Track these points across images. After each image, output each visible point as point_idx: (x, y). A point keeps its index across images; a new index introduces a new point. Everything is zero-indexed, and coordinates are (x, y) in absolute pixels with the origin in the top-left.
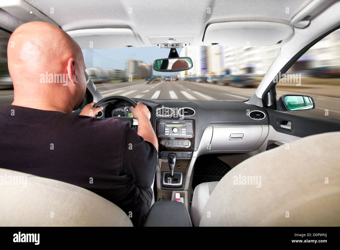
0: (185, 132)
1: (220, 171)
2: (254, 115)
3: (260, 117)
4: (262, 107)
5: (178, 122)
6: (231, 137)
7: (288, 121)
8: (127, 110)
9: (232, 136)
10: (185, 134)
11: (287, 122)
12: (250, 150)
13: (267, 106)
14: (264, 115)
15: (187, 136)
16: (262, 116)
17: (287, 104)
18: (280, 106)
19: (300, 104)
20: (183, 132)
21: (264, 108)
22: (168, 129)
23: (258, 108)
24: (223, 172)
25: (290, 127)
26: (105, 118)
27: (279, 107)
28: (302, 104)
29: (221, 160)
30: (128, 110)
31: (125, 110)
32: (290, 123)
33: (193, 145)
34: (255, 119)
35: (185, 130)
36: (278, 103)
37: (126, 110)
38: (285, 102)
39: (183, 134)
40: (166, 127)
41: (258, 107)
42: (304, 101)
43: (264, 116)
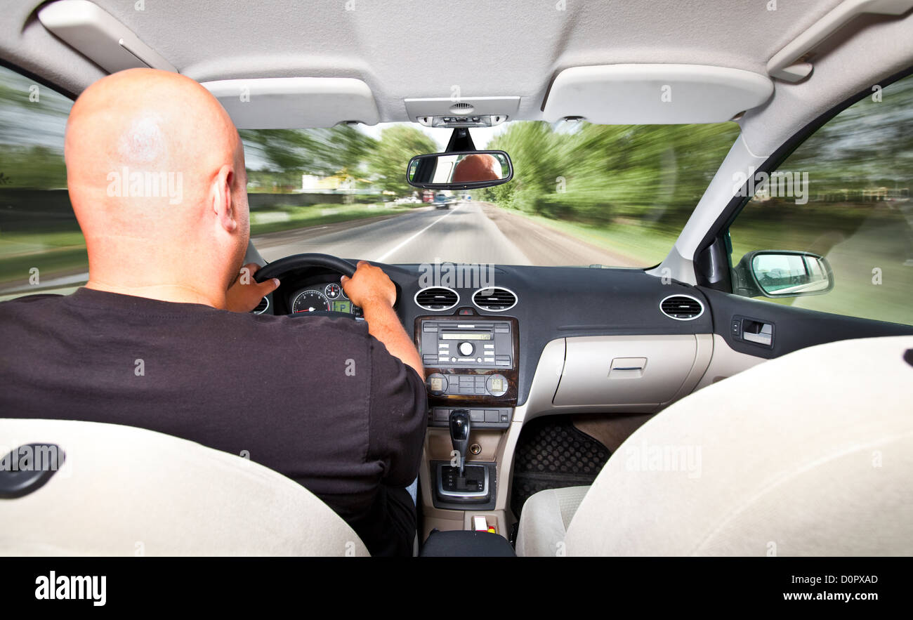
0: (492, 353)
1: (583, 462)
2: (674, 306)
3: (690, 313)
4: (695, 286)
5: (473, 326)
6: (614, 367)
7: (763, 322)
8: (333, 294)
9: (617, 364)
10: (492, 360)
11: (761, 325)
12: (664, 403)
13: (709, 283)
14: (700, 306)
15: (498, 363)
16: (695, 309)
17: (759, 278)
18: (743, 282)
19: (795, 277)
20: (486, 353)
21: (701, 288)
22: (447, 346)
23: (685, 287)
24: (592, 465)
25: (767, 337)
26: (274, 316)
27: (739, 284)
28: (800, 276)
29: (584, 433)
30: (336, 292)
31: (327, 293)
32: (767, 329)
33: (513, 388)
34: (677, 317)
35: (492, 346)
36: (735, 275)
37: (330, 292)
38: (755, 272)
39: (486, 360)
40: (441, 339)
41: (685, 285)
42: (806, 269)
43: (700, 309)
